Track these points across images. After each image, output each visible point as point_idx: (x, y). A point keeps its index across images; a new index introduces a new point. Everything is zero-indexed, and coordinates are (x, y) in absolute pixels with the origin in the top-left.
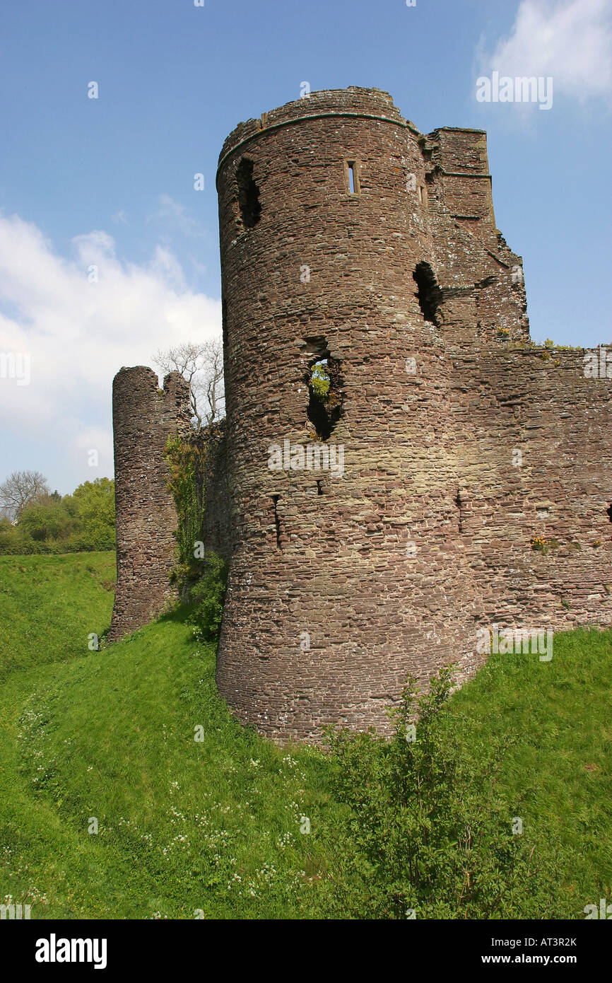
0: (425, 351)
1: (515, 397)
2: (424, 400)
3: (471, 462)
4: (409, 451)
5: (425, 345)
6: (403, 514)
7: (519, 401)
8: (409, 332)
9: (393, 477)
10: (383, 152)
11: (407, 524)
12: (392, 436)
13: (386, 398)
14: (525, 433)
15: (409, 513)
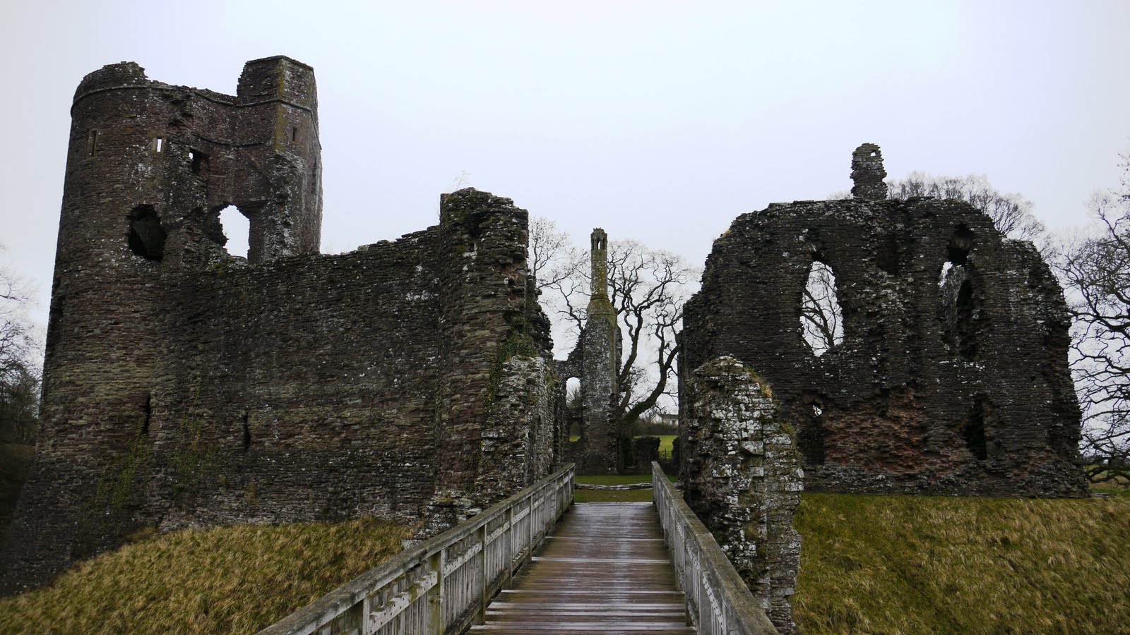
0: (127, 282)
1: (199, 315)
2: (116, 323)
3: (161, 373)
4: (94, 367)
5: (129, 276)
6: (81, 418)
7: (201, 318)
8: (111, 268)
9: (78, 388)
10: (120, 116)
11: (83, 425)
12: (82, 355)
13: (83, 324)
14: (201, 347)
15: (85, 417)
